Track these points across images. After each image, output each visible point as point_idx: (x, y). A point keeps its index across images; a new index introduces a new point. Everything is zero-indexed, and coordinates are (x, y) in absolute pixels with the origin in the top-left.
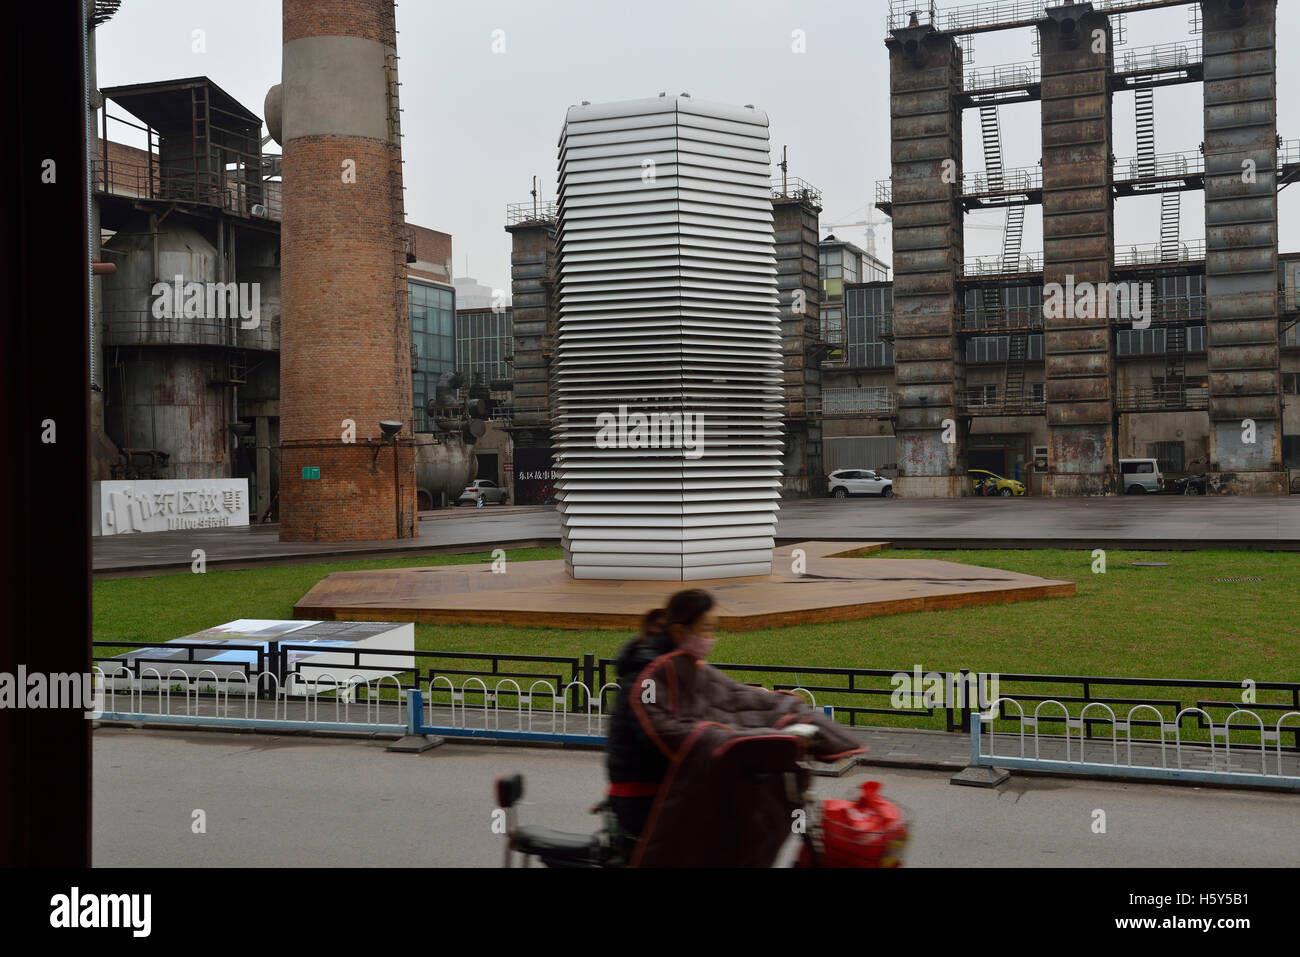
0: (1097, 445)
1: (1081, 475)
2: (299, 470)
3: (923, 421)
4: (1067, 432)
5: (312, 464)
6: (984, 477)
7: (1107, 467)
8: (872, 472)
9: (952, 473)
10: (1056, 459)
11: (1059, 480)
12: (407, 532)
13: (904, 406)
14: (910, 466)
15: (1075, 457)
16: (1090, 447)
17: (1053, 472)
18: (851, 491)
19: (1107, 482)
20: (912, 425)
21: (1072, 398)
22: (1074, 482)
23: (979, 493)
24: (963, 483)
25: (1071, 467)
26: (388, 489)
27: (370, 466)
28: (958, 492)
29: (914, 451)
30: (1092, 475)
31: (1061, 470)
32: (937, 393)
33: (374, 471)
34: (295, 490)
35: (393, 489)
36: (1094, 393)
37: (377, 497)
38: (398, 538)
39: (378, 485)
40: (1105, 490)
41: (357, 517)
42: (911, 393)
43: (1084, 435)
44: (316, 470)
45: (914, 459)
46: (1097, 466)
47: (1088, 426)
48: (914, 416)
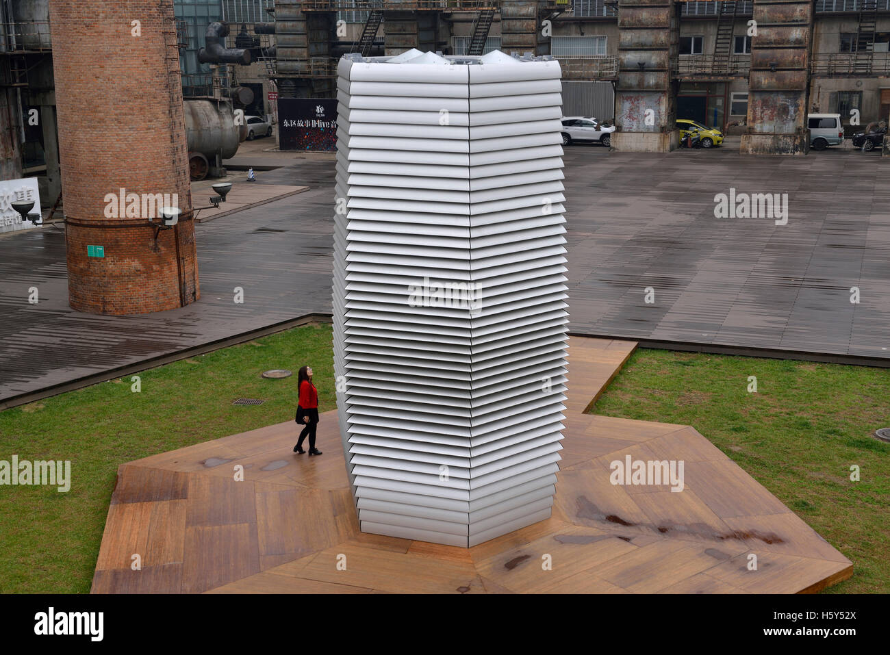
0: (792, 109)
1: (775, 136)
2: (84, 248)
3: (640, 84)
4: (766, 96)
5: (97, 243)
6: (687, 126)
7: (799, 129)
8: (591, 120)
9: (663, 130)
10: (754, 120)
11: (755, 140)
12: (189, 298)
13: (624, 69)
14: (626, 123)
15: (771, 119)
16: (785, 110)
17: (751, 132)
18: (573, 137)
19: (797, 142)
20: (630, 86)
21: (774, 68)
22: (768, 142)
23: (684, 145)
24: (672, 138)
25: (767, 127)
26: (170, 264)
27: (151, 244)
28: (668, 147)
29: (631, 110)
30: (785, 136)
31: (758, 130)
32: (654, 58)
33: (156, 249)
34: (82, 266)
35: (175, 263)
36: (793, 62)
37: (161, 272)
38: (182, 306)
39: (160, 261)
40: (795, 149)
41: (142, 292)
42: (632, 58)
43: (781, 100)
44: (101, 248)
45: (630, 116)
46: (790, 128)
47: (785, 92)
48: (632, 79)
